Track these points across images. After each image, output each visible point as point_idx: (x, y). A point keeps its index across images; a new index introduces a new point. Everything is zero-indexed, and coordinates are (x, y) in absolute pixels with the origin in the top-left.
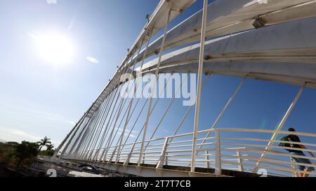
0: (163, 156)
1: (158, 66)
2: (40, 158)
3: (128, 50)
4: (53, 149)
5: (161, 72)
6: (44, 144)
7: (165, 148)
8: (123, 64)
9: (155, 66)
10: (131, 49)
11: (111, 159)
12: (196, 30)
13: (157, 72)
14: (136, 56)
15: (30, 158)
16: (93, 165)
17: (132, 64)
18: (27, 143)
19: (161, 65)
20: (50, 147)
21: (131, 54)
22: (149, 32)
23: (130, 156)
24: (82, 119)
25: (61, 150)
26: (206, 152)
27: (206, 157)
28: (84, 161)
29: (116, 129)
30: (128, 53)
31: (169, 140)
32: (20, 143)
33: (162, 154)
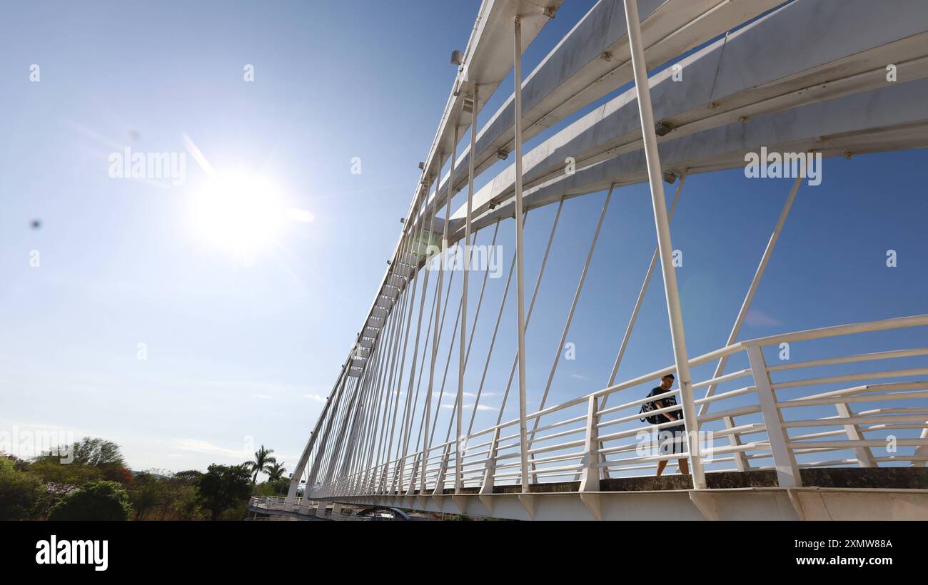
0: (593, 452)
1: (519, 188)
2: (259, 504)
3: (421, 166)
4: (285, 475)
5: (529, 205)
6: (259, 466)
7: (595, 429)
8: (416, 209)
9: (509, 192)
10: (428, 162)
11: (442, 483)
12: (607, 55)
13: (519, 210)
14: (446, 176)
15: (235, 506)
16: (396, 506)
17: (441, 202)
18: (221, 468)
19: (526, 185)
20: (275, 472)
21: (432, 175)
22: (470, 100)
23: (492, 465)
24: (340, 384)
25: (305, 476)
26: (727, 420)
27: (732, 438)
28: (369, 498)
29: (436, 395)
30: (422, 175)
31: (600, 400)
32: (205, 471)
33: (587, 449)
